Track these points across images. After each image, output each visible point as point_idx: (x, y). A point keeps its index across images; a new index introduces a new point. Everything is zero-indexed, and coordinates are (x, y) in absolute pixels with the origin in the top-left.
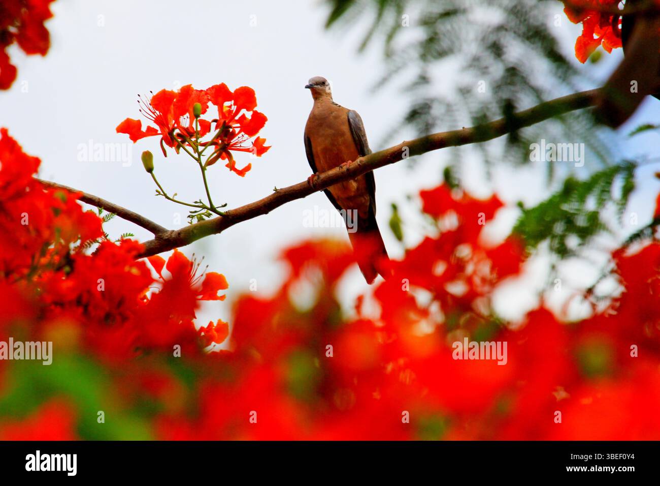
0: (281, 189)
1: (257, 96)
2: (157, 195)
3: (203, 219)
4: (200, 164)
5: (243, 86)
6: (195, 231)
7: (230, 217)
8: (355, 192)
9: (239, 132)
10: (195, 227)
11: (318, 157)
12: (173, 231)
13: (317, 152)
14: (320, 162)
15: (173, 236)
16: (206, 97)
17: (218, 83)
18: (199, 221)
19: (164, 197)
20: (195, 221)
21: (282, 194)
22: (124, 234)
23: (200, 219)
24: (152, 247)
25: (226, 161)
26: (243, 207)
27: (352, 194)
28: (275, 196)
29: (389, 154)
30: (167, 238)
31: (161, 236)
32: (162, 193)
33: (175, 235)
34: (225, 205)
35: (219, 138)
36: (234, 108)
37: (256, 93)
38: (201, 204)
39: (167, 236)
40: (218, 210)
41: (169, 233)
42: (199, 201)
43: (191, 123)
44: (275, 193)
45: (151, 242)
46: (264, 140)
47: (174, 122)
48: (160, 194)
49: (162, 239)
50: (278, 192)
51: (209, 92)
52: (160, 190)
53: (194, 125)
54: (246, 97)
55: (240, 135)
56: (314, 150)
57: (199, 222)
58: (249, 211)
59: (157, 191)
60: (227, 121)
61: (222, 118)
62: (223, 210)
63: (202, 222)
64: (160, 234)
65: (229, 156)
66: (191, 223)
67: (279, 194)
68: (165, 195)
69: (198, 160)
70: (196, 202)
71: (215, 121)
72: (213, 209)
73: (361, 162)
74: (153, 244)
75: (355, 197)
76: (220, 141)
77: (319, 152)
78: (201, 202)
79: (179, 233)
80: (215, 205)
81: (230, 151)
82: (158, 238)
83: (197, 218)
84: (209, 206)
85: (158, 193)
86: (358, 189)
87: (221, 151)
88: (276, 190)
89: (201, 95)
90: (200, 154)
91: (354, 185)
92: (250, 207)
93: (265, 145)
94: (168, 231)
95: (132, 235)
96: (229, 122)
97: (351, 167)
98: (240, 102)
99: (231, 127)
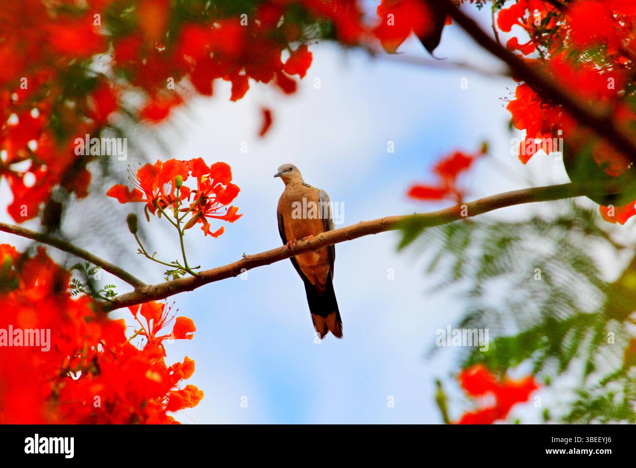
0: (249, 256)
1: (232, 170)
2: (139, 253)
3: (178, 277)
4: (179, 230)
5: (221, 162)
6: (171, 288)
7: (203, 278)
8: (317, 262)
9: (215, 202)
10: (171, 284)
11: (289, 230)
12: (151, 286)
13: (288, 227)
14: (290, 235)
15: (151, 291)
16: (187, 167)
17: (197, 157)
18: (174, 278)
19: (145, 256)
20: (171, 278)
21: (249, 260)
22: (107, 286)
23: (176, 277)
24: (131, 298)
25: (202, 224)
26: (214, 270)
27: (315, 264)
28: (244, 262)
29: (347, 232)
30: (145, 292)
31: (140, 290)
32: (143, 252)
33: (152, 289)
34: (199, 267)
35: (197, 207)
36: (212, 181)
37: (231, 168)
38: (177, 265)
39: (145, 290)
40: (193, 270)
41: (147, 287)
42: (175, 262)
43: (173, 191)
44: (243, 259)
45: (131, 294)
46: (237, 209)
47: (158, 189)
48: (141, 252)
49: (140, 292)
50: (246, 259)
51: (190, 163)
52: (141, 249)
53: (175, 193)
54: (222, 171)
55: (215, 204)
56: (285, 224)
57: (175, 280)
58: (220, 273)
59: (139, 250)
60: (204, 193)
61: (201, 190)
62: (196, 271)
63: (178, 279)
64: (140, 288)
65: (205, 221)
66: (167, 279)
67: (247, 261)
68: (146, 254)
69: (177, 226)
70: (173, 263)
71: (194, 191)
72: (188, 270)
73: (322, 237)
74: (133, 296)
75: (317, 266)
76: (197, 209)
77: (290, 228)
78: (177, 263)
79: (156, 289)
80: (190, 266)
81: (206, 217)
82: (137, 291)
83: (173, 275)
84: (184, 266)
85: (139, 252)
86: (320, 259)
87: (198, 217)
88: (244, 256)
89: (184, 165)
90: (179, 221)
91: (316, 257)
92: (221, 270)
93: (237, 214)
94: (147, 285)
95: (114, 287)
96: (207, 193)
97: (312, 241)
98: (217, 177)
99: (208, 198)
